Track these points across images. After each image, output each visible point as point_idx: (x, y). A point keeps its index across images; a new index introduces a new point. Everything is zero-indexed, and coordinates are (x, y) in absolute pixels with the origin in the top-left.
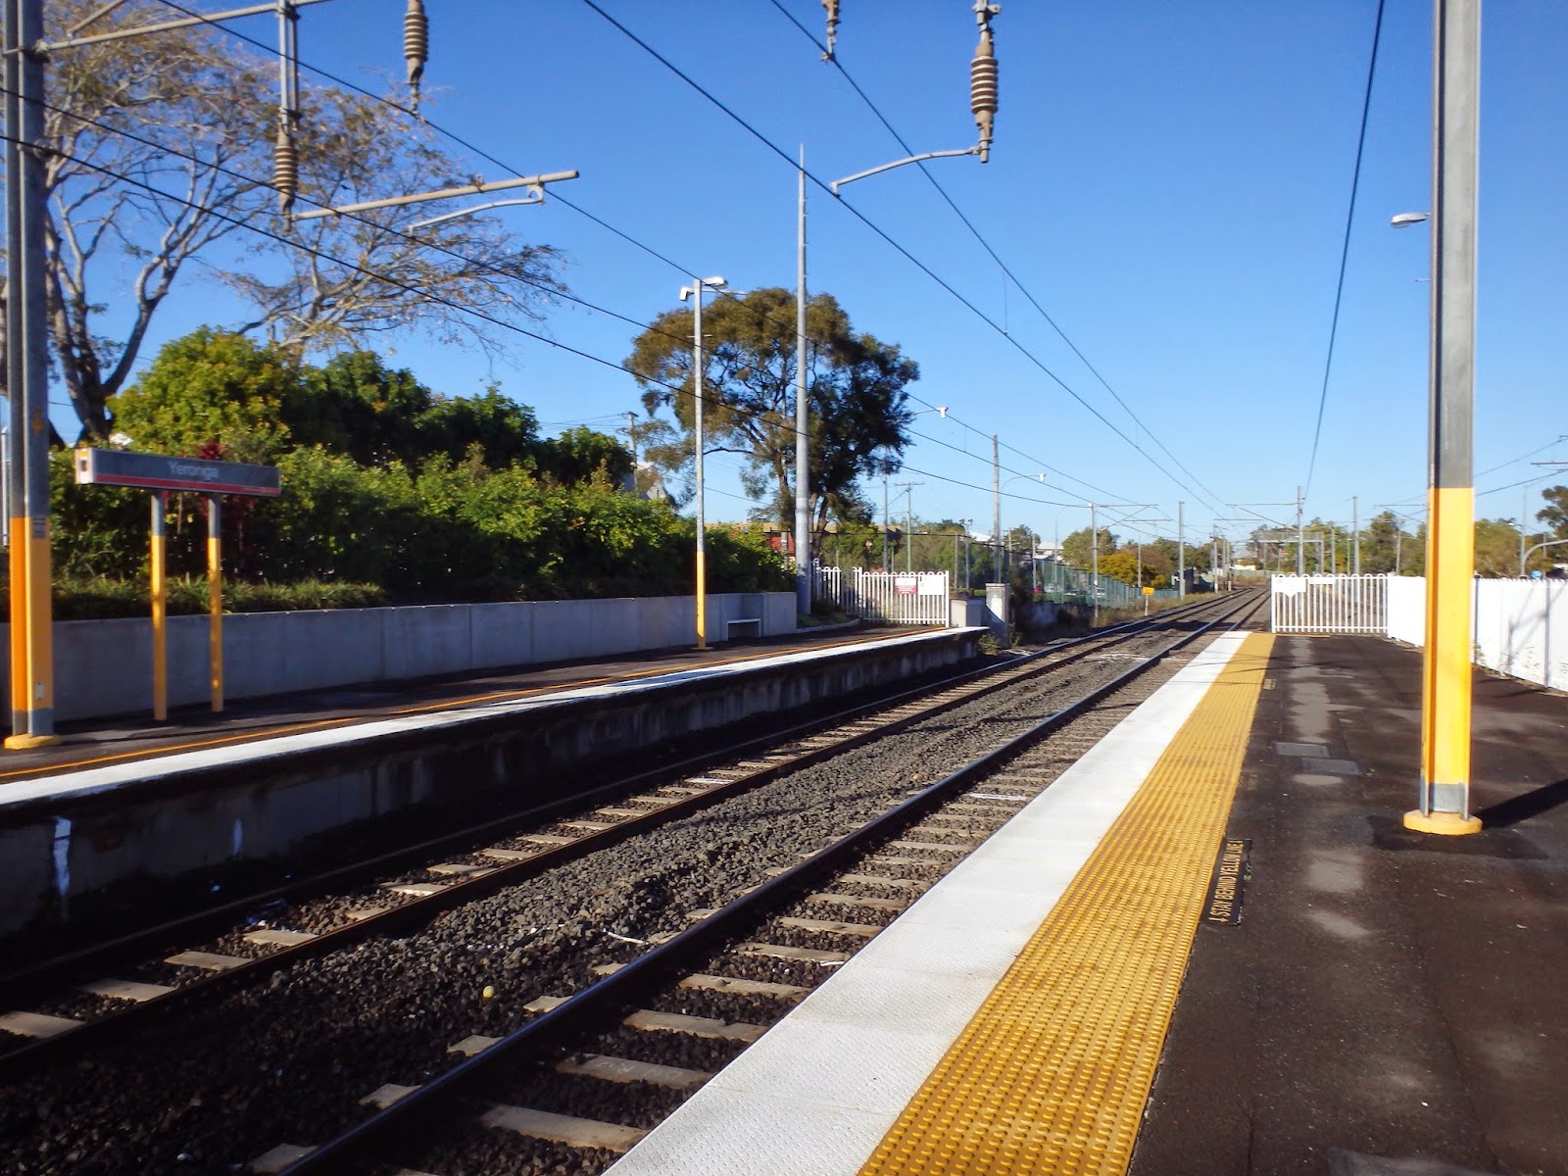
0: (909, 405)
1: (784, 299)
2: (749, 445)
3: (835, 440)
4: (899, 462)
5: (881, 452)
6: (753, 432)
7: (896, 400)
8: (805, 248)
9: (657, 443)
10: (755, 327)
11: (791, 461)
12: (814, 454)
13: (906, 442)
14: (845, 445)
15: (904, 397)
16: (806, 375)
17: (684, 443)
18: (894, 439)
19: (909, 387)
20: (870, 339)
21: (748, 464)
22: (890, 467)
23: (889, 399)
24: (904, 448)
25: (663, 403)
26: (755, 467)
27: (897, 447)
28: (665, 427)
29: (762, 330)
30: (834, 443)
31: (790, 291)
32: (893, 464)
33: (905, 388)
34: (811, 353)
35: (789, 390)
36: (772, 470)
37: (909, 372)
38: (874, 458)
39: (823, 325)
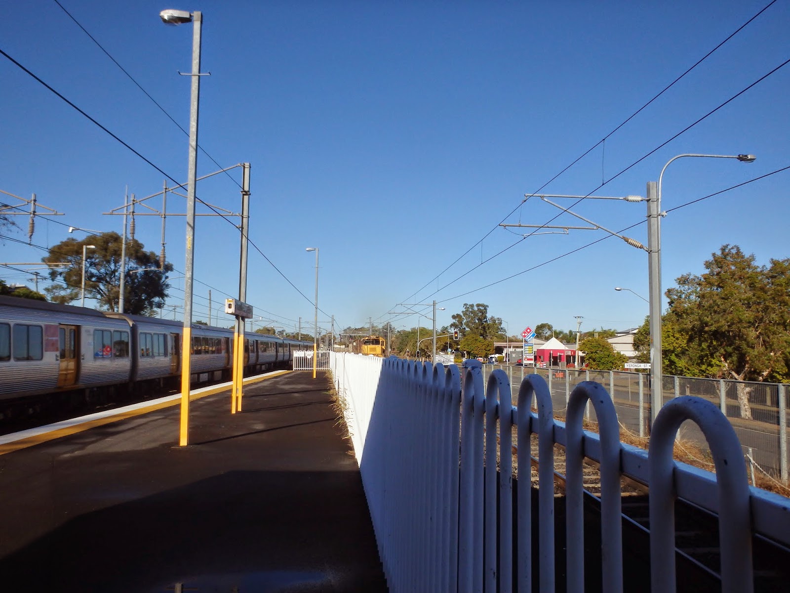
0: (168, 281)
1: (116, 238)
2: (99, 296)
3: (136, 294)
4: (164, 303)
5: (156, 299)
6: (101, 291)
7: (163, 279)
8: (126, 225)
9: (56, 294)
10: (104, 251)
11: (117, 303)
12: (126, 301)
13: (167, 296)
14: (140, 296)
15: (167, 277)
16: (124, 268)
17: (70, 295)
18: (162, 295)
19: (169, 274)
20: (153, 253)
21: (98, 305)
22: (160, 306)
23: (160, 278)
24: (166, 298)
25: (59, 276)
26: (101, 306)
27: (163, 298)
28: (61, 288)
29: (106, 252)
30: (136, 296)
31: (120, 235)
32: (161, 304)
33: (167, 274)
34: (127, 259)
35: (117, 274)
36: (109, 308)
37: (169, 268)
38: (153, 301)
39: (133, 252)
